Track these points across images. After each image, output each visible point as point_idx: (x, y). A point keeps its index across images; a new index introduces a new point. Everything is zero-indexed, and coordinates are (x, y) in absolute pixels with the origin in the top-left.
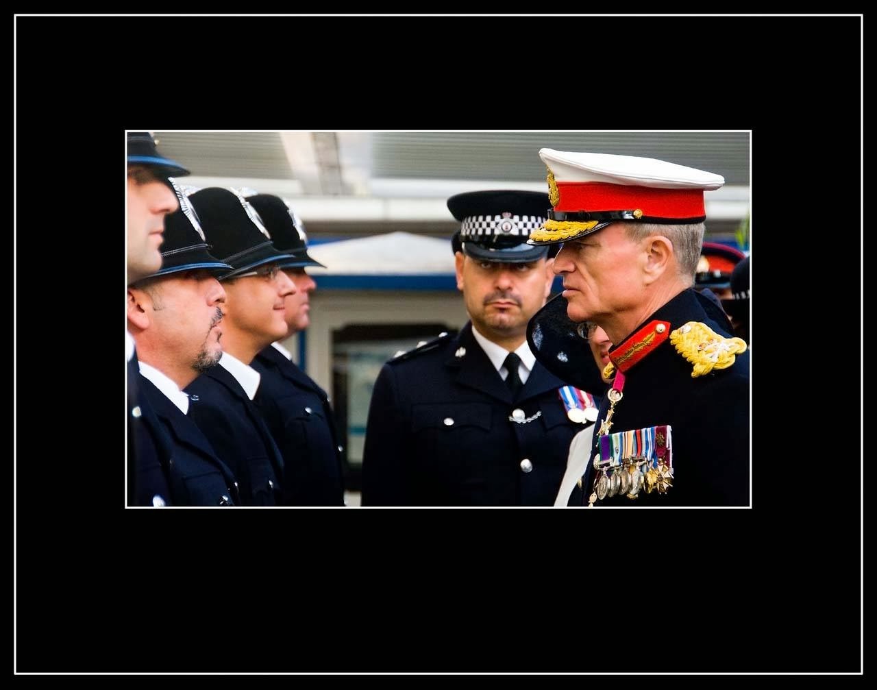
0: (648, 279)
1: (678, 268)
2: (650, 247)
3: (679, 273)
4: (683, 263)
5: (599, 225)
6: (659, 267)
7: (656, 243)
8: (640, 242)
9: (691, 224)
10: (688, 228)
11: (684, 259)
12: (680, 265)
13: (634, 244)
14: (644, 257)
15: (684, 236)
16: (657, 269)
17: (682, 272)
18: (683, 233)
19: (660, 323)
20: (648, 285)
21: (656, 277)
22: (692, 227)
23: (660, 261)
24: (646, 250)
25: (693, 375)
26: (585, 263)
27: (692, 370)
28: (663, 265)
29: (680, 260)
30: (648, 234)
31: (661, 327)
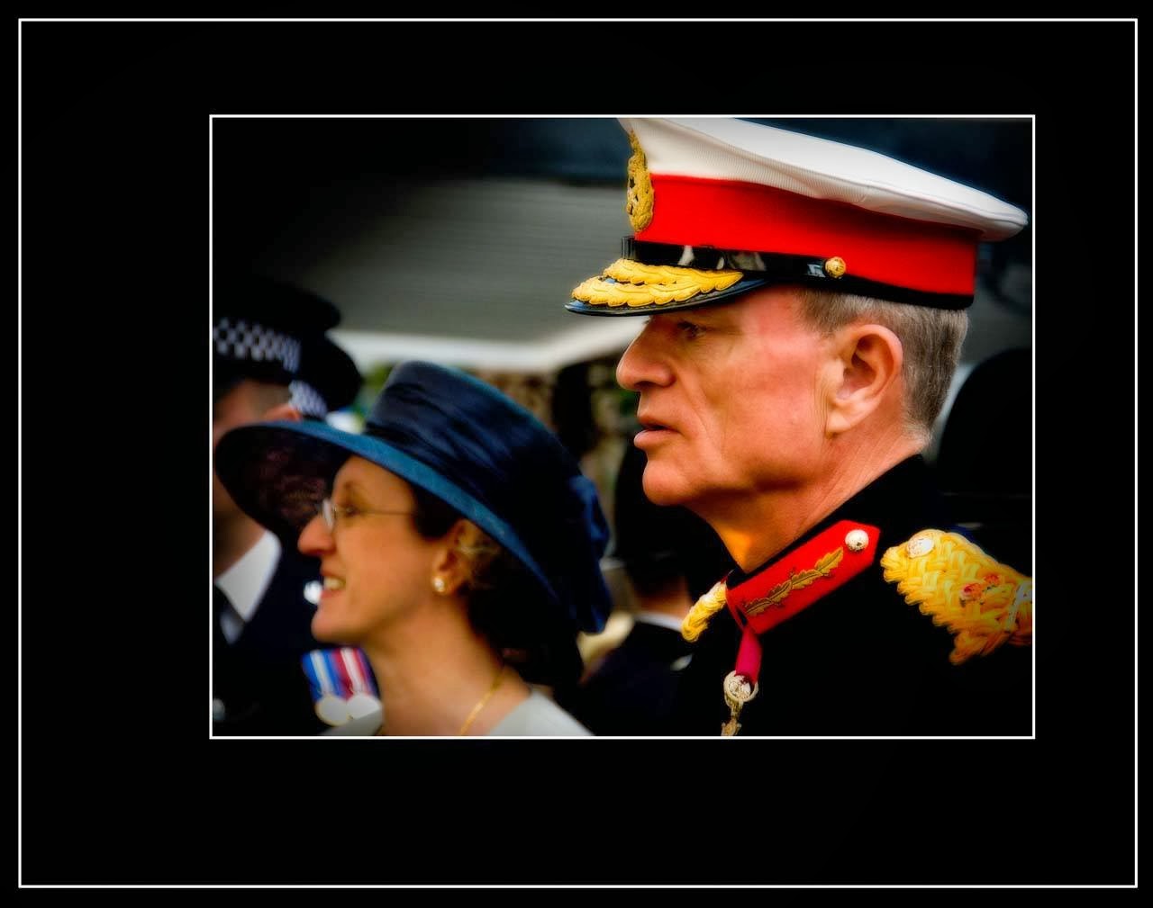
0: (837, 422)
1: (905, 405)
2: (851, 351)
3: (905, 416)
4: (915, 396)
5: (743, 284)
6: (866, 398)
7: (865, 343)
8: (831, 335)
9: (945, 309)
10: (938, 316)
11: (921, 384)
12: (909, 398)
13: (816, 336)
14: (834, 371)
15: (929, 332)
16: (861, 402)
17: (913, 416)
18: (927, 327)
19: (858, 528)
20: (835, 435)
21: (855, 420)
22: (947, 317)
23: (869, 383)
24: (841, 355)
25: (956, 658)
26: (700, 371)
27: (952, 646)
28: (876, 393)
29: (913, 387)
30: (851, 318)
31: (858, 538)
